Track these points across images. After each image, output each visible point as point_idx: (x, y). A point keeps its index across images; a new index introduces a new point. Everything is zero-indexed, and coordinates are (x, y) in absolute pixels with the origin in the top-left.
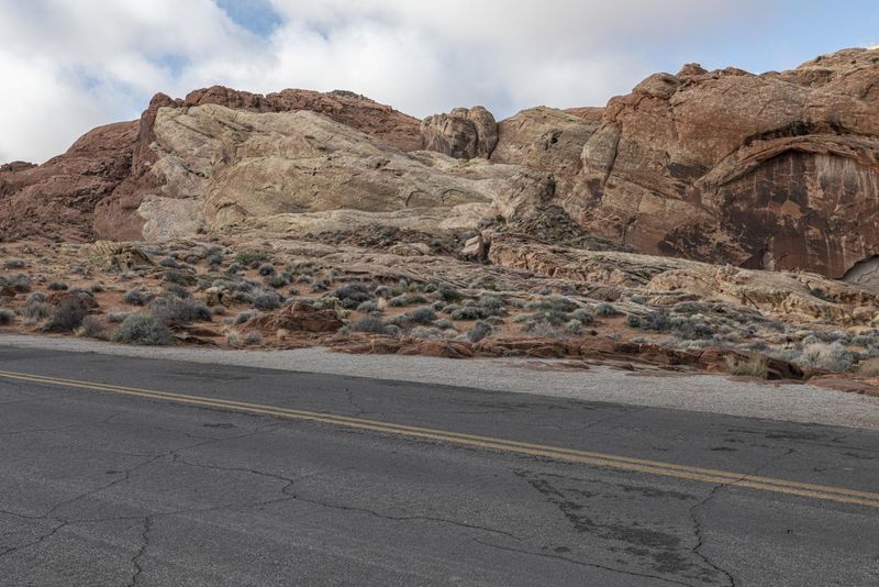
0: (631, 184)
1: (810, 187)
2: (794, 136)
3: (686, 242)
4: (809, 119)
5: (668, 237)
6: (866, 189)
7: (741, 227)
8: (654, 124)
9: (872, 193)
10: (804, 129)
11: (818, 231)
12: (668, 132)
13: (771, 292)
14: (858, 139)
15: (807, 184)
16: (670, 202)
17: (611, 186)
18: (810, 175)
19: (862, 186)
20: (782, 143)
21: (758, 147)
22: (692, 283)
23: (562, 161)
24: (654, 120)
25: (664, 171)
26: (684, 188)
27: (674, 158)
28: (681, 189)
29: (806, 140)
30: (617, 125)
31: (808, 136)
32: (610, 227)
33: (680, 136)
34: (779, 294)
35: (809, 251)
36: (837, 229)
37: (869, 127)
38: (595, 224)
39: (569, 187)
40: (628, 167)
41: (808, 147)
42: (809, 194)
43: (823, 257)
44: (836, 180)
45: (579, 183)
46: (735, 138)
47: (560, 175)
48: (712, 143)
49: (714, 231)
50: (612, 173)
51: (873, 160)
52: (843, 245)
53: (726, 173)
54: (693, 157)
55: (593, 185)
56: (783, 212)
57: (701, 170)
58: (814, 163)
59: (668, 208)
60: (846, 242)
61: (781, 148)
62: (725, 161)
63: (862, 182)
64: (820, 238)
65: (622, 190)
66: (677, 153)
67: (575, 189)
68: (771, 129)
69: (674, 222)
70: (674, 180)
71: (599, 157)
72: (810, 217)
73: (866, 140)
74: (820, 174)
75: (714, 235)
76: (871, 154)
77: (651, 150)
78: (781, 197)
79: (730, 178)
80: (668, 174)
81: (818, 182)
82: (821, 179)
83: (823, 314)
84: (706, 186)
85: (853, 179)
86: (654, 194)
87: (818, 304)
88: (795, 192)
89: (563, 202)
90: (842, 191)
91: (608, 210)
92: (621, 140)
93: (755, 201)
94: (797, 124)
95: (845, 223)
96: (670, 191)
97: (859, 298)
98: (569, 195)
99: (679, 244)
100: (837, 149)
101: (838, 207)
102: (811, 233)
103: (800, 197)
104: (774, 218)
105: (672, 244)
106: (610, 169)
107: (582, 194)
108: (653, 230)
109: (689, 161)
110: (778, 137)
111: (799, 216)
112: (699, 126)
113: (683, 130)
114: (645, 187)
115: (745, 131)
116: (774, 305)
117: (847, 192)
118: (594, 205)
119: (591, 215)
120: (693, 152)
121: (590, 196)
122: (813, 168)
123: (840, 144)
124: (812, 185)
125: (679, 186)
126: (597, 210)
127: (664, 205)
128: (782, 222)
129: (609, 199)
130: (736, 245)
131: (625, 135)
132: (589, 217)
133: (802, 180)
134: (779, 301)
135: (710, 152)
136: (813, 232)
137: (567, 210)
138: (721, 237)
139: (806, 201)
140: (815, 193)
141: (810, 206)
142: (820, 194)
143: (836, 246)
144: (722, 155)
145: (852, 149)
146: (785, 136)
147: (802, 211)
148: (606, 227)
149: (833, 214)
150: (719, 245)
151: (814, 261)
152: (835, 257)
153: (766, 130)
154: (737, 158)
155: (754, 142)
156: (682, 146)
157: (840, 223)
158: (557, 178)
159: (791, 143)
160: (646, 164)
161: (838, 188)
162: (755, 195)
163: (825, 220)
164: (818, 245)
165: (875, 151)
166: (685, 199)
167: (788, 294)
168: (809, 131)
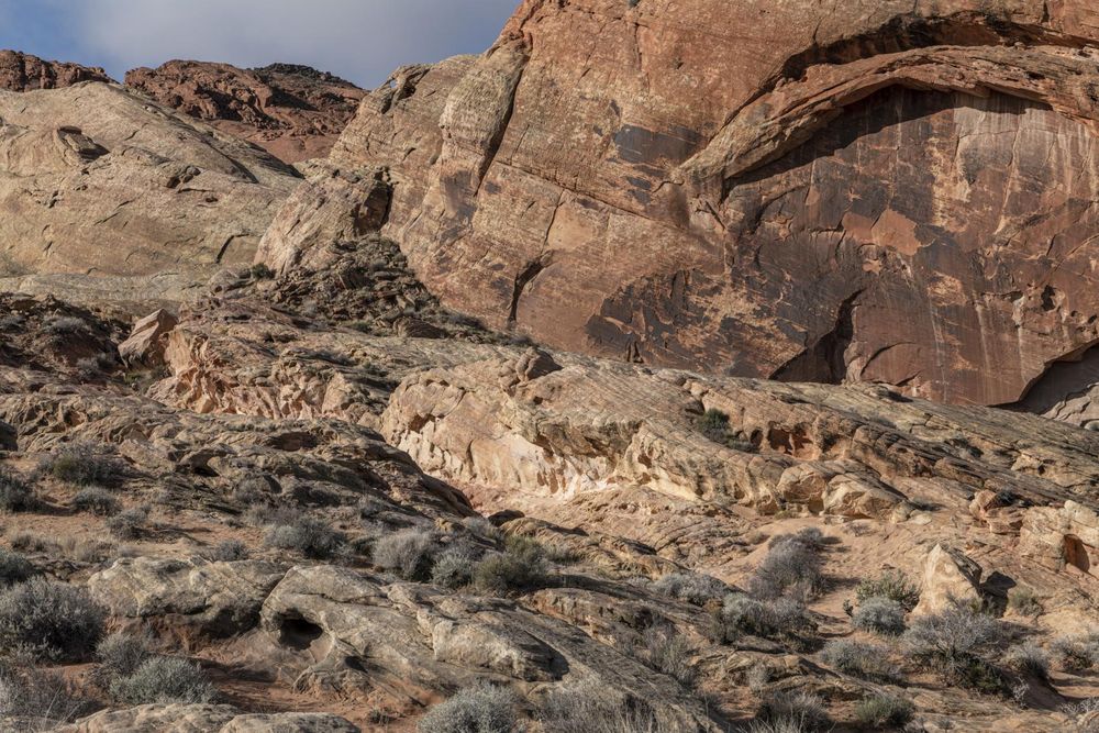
0: (536, 182)
1: (940, 176)
2: (904, 49)
3: (652, 318)
4: (935, 7)
5: (610, 307)
6: (1069, 175)
7: (781, 280)
8: (593, 36)
9: (1084, 189)
10: (926, 33)
11: (957, 284)
12: (623, 55)
13: (596, 423)
14: (1051, 51)
15: (936, 170)
16: (617, 221)
17: (494, 189)
18: (941, 147)
19: (1061, 168)
20: (863, 73)
21: (824, 82)
23: (408, 136)
24: (595, 28)
25: (607, 142)
26: (648, 185)
27: (629, 116)
28: (641, 189)
29: (925, 60)
30: (523, 46)
31: (931, 51)
32: (484, 285)
33: (645, 61)
34: (614, 427)
35: (939, 336)
36: (1001, 279)
37: (1076, 21)
38: (453, 280)
39: (415, 197)
40: (533, 140)
41: (933, 75)
42: (938, 192)
43: (972, 351)
44: (1001, 157)
45: (434, 179)
46: (764, 59)
47: (403, 168)
48: (712, 74)
49: (716, 290)
50: (498, 156)
51: (1083, 100)
52: (1017, 318)
53: (743, 145)
54: (669, 109)
55: (455, 184)
56: (877, 239)
57: (693, 141)
58: (951, 117)
59: (611, 236)
60: (1026, 310)
61: (869, 80)
62: (741, 119)
63: (1059, 158)
64: (963, 301)
65: (515, 194)
66: (635, 102)
67: (426, 201)
68: (847, 34)
69: (623, 271)
70: (625, 169)
71: (470, 120)
72: (940, 250)
73: (1070, 55)
74: (965, 142)
75: (717, 300)
76: (1076, 88)
77: (583, 97)
78: (872, 206)
79: (755, 157)
80: (613, 152)
81: (959, 163)
82: (966, 156)
83: (710, 484)
84: (698, 179)
85: (1040, 151)
86: (585, 203)
88: (904, 189)
89: (401, 231)
90: (1014, 184)
91: (483, 245)
92: (523, 80)
93: (813, 215)
94: (909, 21)
95: (1019, 262)
96: (618, 195)
98: (415, 213)
99: (637, 326)
100: (996, 78)
101: (1003, 223)
102: (941, 290)
103: (916, 203)
104: (858, 252)
105: (619, 323)
106: (493, 147)
107: (436, 211)
108: (576, 288)
109: (661, 120)
110: (867, 55)
111: (910, 247)
112: (686, 35)
113: (655, 44)
114: (564, 187)
115: (788, 43)
116: (612, 462)
117: (1024, 186)
118: (455, 234)
119: (448, 259)
120: (669, 99)
121: (451, 214)
122: (948, 130)
123: (1003, 64)
124: (944, 171)
125: (638, 182)
126: (461, 245)
127: (603, 230)
128: (875, 265)
129: (491, 218)
130: (766, 323)
131: (533, 67)
132: (443, 264)
133: (923, 158)
134: (620, 447)
135: (709, 97)
136: (948, 286)
137: (405, 251)
138: (732, 304)
139: (928, 212)
140: (950, 189)
141: (938, 224)
142: (962, 191)
143: (1000, 322)
144: (735, 104)
145: (1033, 76)
146: (883, 50)
147: (920, 235)
148: (475, 285)
149: (992, 241)
150: (728, 323)
151: (950, 359)
152: (999, 350)
153: (835, 37)
154: (768, 109)
155: (810, 70)
156: (646, 85)
157: (1007, 265)
158: (395, 176)
159: (891, 67)
160: (568, 132)
161: (1003, 177)
162: (814, 198)
163: (974, 256)
164: (959, 319)
165: (1087, 78)
166: (650, 212)
167: (636, 426)
168: (939, 38)
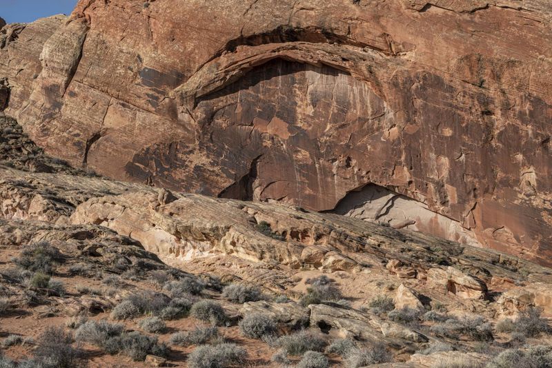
0: (97, 92)
1: (299, 103)
2: (283, 42)
3: (159, 164)
4: (299, 23)
5: (137, 158)
6: (359, 106)
7: (223, 148)
8: (126, 21)
9: (365, 113)
10: (293, 35)
11: (307, 153)
12: (142, 31)
13: (208, 226)
14: (350, 48)
15: (297, 100)
16: (141, 115)
17: (73, 94)
18: (300, 89)
19: (355, 103)
20: (266, 51)
21: (246, 55)
22: (119, 214)
23: (19, 62)
24: (127, 17)
25: (135, 75)
26: (157, 98)
27: (147, 63)
28: (153, 100)
29: (294, 48)
30: (86, 21)
31: (297, 44)
32: (69, 144)
33: (155, 36)
34: (217, 228)
35: (298, 178)
36: (328, 153)
37: (362, 36)
38: (51, 140)
39: (24, 95)
40: (94, 71)
41: (298, 55)
42: (299, 110)
43: (313, 185)
44: (327, 95)
45: (37, 87)
46: (216, 41)
47: (16, 79)
48: (190, 46)
49: (191, 152)
50: (75, 78)
51: (366, 72)
52: (334, 171)
53: (206, 82)
54: (168, 61)
55: (50, 90)
56: (270, 131)
57: (180, 78)
58: (304, 75)
59: (138, 123)
60: (338, 167)
61: (268, 55)
62: (205, 69)
63: (354, 98)
64: (310, 162)
65: (85, 98)
66: (150, 57)
67: (32, 97)
68: (257, 32)
69: (145, 140)
70: (145, 90)
71: (58, 58)
72: (300, 138)
73: (359, 50)
74: (311, 87)
75: (192, 157)
76: (363, 67)
77: (121, 51)
78: (267, 115)
79: (211, 88)
80: (139, 81)
81: (309, 97)
82: (311, 94)
83: (267, 255)
84: (183, 97)
85: (345, 94)
86: (123, 105)
87: (261, 243)
88: (282, 108)
89: (17, 113)
90: (334, 108)
91: (68, 123)
92: (87, 39)
93: (239, 117)
94: (286, 28)
95: (336, 145)
96: (142, 102)
97: (312, 234)
98: (25, 103)
99: (152, 168)
100: (327, 59)
101: (329, 126)
102: (300, 156)
103: (288, 115)
104: (260, 137)
105: (142, 166)
106: (72, 73)
107: (39, 103)
108: (120, 147)
109: (164, 66)
110: (265, 42)
111: (286, 135)
112: (176, 25)
113: (160, 28)
114: (112, 96)
115: (228, 34)
116: (213, 244)
117: (338, 110)
118: (51, 117)
119: (47, 129)
120: (169, 56)
121: (48, 106)
122: (303, 81)
123: (331, 53)
124: (302, 100)
125: (152, 96)
126: (55, 122)
127: (134, 119)
128: (268, 143)
129: (70, 109)
130: (216, 169)
131: (93, 33)
132: (45, 131)
133: (291, 94)
134: (218, 237)
135: (189, 57)
136: (303, 155)
137: (20, 123)
138: (199, 159)
139: (294, 119)
140: (305, 109)
141: (299, 125)
142: (310, 110)
143: (326, 172)
144: (202, 61)
145: (344, 59)
146: (273, 41)
147: (290, 130)
148: (64, 144)
149: (323, 135)
150: (197, 168)
151: (303, 189)
152: (326, 186)
153: (251, 33)
154: (218, 65)
155: (239, 48)
156: (156, 48)
157: (331, 146)
158: (11, 83)
159: (278, 50)
160: (114, 69)
161: (329, 105)
162: (239, 110)
163: (315, 141)
164: (308, 170)
165: (368, 63)
166: (158, 112)
167: (228, 228)
168: (299, 37)
